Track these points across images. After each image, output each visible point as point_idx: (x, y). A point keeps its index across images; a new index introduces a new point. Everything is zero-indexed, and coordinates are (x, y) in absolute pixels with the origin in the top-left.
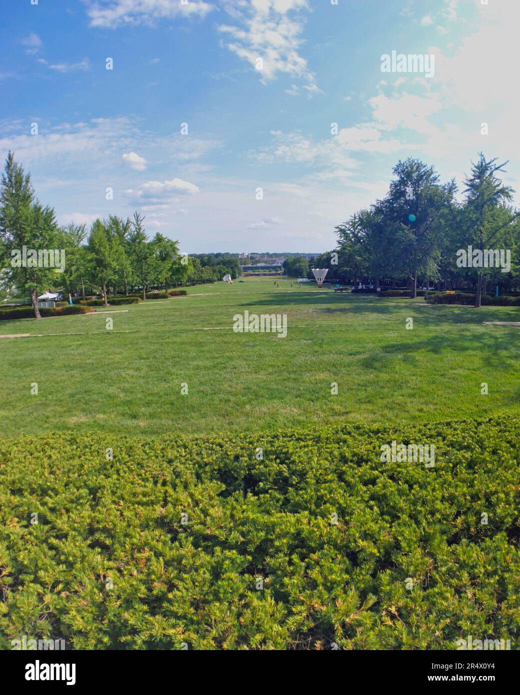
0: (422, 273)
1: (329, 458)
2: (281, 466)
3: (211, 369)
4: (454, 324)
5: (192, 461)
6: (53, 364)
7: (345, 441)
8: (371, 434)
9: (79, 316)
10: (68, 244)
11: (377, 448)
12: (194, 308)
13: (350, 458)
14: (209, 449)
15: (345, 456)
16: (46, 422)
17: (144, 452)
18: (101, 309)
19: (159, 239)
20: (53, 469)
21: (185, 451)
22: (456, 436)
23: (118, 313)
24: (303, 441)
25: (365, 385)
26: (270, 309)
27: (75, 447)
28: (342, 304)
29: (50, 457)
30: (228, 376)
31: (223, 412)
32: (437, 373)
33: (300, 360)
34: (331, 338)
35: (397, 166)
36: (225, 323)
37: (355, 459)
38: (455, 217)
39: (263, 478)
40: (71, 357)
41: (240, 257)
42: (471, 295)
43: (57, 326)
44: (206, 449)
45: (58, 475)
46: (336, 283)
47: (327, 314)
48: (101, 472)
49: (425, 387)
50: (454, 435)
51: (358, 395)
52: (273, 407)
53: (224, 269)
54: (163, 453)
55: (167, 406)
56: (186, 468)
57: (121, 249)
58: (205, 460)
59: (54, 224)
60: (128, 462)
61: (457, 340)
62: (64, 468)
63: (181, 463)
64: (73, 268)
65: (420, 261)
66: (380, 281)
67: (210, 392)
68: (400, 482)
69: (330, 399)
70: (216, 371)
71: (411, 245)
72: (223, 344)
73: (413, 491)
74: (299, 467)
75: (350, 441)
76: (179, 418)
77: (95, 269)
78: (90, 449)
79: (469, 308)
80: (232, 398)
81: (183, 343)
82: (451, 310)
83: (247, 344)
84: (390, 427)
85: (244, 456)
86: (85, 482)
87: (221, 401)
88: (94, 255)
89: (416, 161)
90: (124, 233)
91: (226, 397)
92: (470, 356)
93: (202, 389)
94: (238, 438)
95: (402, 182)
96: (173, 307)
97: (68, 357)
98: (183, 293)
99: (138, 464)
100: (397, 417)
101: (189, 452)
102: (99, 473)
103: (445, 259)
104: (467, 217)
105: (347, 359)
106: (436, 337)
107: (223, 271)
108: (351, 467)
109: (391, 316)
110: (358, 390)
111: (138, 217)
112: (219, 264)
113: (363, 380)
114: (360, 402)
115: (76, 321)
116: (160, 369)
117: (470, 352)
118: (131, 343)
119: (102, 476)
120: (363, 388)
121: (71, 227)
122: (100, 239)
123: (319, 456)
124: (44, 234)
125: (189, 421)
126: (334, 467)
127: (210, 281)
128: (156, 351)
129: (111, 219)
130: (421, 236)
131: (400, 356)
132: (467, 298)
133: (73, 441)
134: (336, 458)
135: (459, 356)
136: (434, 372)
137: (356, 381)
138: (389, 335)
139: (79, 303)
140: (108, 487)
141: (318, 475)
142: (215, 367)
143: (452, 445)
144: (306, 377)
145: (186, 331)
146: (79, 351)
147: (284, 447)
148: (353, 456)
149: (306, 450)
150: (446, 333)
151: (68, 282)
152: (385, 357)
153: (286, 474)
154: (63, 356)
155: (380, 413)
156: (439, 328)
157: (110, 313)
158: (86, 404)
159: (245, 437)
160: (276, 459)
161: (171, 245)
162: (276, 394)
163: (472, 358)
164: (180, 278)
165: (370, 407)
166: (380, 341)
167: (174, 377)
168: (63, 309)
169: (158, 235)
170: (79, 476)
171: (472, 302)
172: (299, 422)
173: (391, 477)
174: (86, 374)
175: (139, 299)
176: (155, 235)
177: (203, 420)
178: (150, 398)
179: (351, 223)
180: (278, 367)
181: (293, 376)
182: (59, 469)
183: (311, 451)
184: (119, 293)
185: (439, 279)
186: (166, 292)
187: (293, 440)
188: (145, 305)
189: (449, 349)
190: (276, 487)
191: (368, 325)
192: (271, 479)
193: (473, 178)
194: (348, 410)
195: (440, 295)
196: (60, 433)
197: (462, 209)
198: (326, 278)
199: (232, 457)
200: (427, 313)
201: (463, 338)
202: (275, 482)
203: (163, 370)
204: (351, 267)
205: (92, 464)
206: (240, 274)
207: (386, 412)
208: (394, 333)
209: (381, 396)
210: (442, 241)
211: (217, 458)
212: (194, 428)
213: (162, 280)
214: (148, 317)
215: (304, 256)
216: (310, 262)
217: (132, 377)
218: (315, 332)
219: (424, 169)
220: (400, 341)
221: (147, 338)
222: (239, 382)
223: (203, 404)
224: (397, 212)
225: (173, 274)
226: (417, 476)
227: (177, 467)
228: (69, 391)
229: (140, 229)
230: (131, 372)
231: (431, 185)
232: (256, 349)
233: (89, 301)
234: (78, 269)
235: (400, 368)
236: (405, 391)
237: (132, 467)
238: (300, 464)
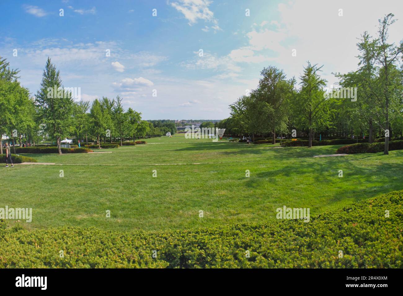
0: (278, 130)
1: (229, 246)
2: (201, 251)
3: (159, 189)
4: (297, 159)
5: (149, 248)
6: (68, 182)
7: (237, 235)
8: (252, 229)
9: (84, 154)
10: (79, 112)
11: (256, 238)
12: (150, 152)
13: (240, 245)
14: (159, 241)
15: (237, 244)
16: (63, 217)
17: (122, 241)
18: (97, 150)
19: (130, 111)
20: (69, 251)
21: (146, 242)
22: (300, 229)
23: (106, 153)
24: (213, 235)
25: (248, 197)
26: (193, 153)
27: (81, 237)
28: (234, 149)
29: (67, 243)
30: (169, 193)
31: (167, 214)
32: (288, 188)
33: (210, 183)
34: (227, 170)
35: (263, 71)
36: (167, 161)
37: (243, 245)
38: (295, 98)
39: (191, 258)
40: (78, 179)
41: (176, 122)
42: (306, 140)
43: (71, 159)
44: (158, 241)
45: (72, 255)
46: (230, 136)
47: (225, 155)
48: (97, 254)
49: (282, 197)
50: (299, 228)
51: (244, 203)
52: (196, 212)
53: (167, 129)
54: (133, 243)
55: (134, 210)
56: (146, 252)
57: (109, 117)
58: (157, 248)
59: (72, 100)
60: (112, 248)
61: (299, 168)
62: (75, 250)
63: (143, 249)
64: (81, 126)
65: (277, 123)
66: (255, 135)
67: (159, 202)
68: (269, 259)
69: (228, 206)
70: (162, 190)
71: (271, 114)
72: (166, 174)
73: (277, 264)
74: (211, 252)
75: (240, 234)
76: (141, 218)
77: (94, 127)
78: (90, 239)
79: (305, 148)
80: (172, 207)
81: (143, 173)
82: (295, 150)
83: (180, 174)
84: (263, 224)
85: (179, 245)
86: (88, 260)
87: (165, 208)
88: (93, 119)
89: (273, 68)
90: (111, 108)
91: (168, 206)
92: (307, 176)
93: (154, 201)
94: (176, 233)
95: (266, 79)
96: (138, 151)
97: (77, 179)
98: (143, 143)
99: (118, 249)
100: (266, 215)
101: (147, 242)
102: (96, 254)
103: (291, 121)
104: (302, 97)
105: (237, 182)
106: (287, 167)
107: (166, 130)
108: (240, 250)
109: (261, 155)
110: (243, 200)
111: (119, 99)
112: (164, 126)
113: (247, 194)
114: (245, 207)
115: (82, 157)
116: (130, 189)
117: (307, 174)
118: (113, 172)
119: (98, 257)
120: (247, 199)
121: (81, 102)
122: (97, 111)
123: (223, 244)
124: (65, 106)
125: (147, 219)
126: (232, 251)
127: (159, 136)
128: (127, 178)
129: (104, 99)
130: (277, 109)
131: (267, 179)
132: (303, 142)
133: (80, 233)
134: (232, 245)
135: (301, 177)
136: (287, 188)
137: (243, 195)
138: (260, 167)
139: (84, 146)
140: (101, 264)
141: (222, 256)
142: (161, 187)
143: (298, 234)
144: (214, 193)
145: (145, 166)
146: (84, 176)
147: (202, 239)
148: (242, 244)
149: (215, 241)
150: (293, 164)
151: (78, 134)
152: (259, 180)
153: (204, 255)
154: (74, 178)
155: (257, 213)
156: (288, 161)
157: (102, 153)
158: (87, 207)
159: (180, 233)
160: (198, 246)
161: (137, 115)
162: (197, 204)
163: (308, 177)
164: (142, 134)
165: (251, 210)
166: (255, 171)
167: (138, 193)
168: (75, 150)
169: (130, 109)
170: (84, 256)
171: (307, 144)
172: (211, 220)
173: (264, 256)
174: (87, 189)
175: (118, 145)
176: (128, 109)
177: (155, 219)
178: (124, 205)
179: (238, 103)
180: (198, 187)
181: (206, 193)
182: (72, 251)
183: (218, 241)
184: (107, 141)
185: (288, 133)
186: (134, 142)
187: (207, 234)
188: (122, 149)
189: (295, 173)
190: (198, 263)
191: (249, 161)
192: (195, 258)
193: (304, 75)
194: (238, 212)
195: (289, 142)
196: (72, 227)
197: (299, 93)
198: (224, 134)
199: (173, 246)
200: (282, 153)
201: (302, 166)
202: (198, 260)
203: (132, 189)
204: (238, 128)
205: (91, 249)
206: (176, 132)
207: (260, 212)
208: (263, 166)
209: (257, 203)
210: (289, 111)
211: (164, 246)
212: (150, 224)
213: (131, 134)
214: (123, 156)
215: (212, 121)
216: (215, 125)
217: (114, 192)
218: (218, 167)
219: (278, 72)
220: (267, 170)
221: (122, 169)
222: (175, 196)
223: (155, 210)
224: (263, 96)
225: (138, 132)
226: (279, 255)
227: (141, 252)
228: (77, 199)
229: (120, 105)
230: (113, 190)
231: (281, 81)
232: (185, 177)
233: (90, 145)
234: (84, 127)
235: (267, 186)
236: (271, 199)
237: (115, 251)
238: (212, 250)
